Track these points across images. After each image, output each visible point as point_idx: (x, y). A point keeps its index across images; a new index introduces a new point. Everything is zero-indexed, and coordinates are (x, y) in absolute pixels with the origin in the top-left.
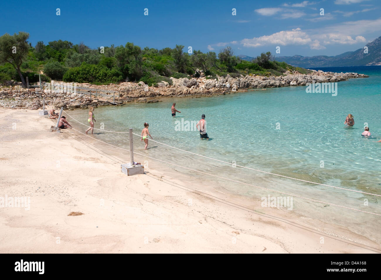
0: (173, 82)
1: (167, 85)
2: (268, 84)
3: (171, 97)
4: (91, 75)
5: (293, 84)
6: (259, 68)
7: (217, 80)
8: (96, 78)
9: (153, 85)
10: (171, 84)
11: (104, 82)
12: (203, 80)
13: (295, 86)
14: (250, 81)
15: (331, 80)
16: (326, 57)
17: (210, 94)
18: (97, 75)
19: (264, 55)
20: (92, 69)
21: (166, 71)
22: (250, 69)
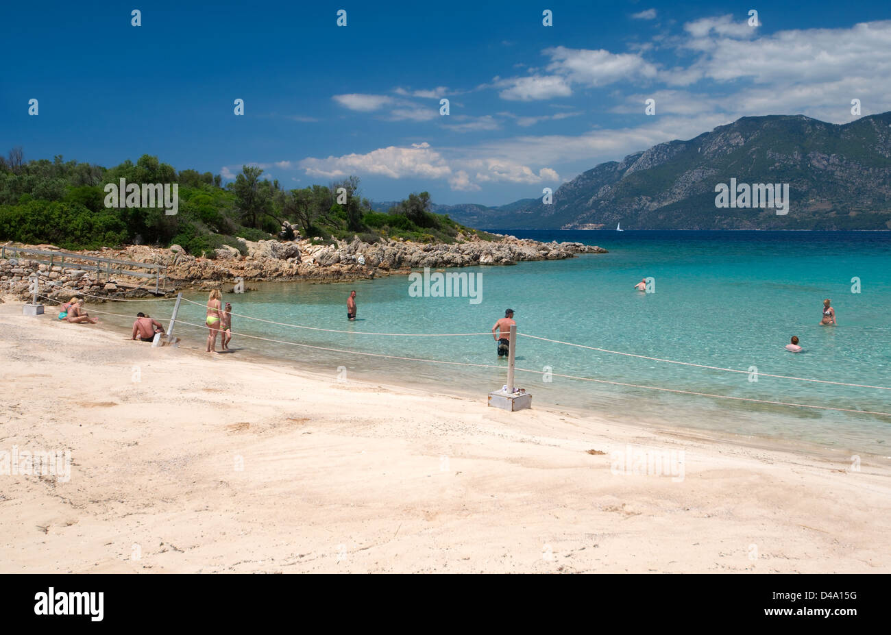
0: (247, 249)
1: (236, 255)
2: (440, 260)
3: (258, 281)
4: (55, 227)
5: (485, 261)
6: (409, 224)
7: (336, 247)
8: (67, 235)
9: (204, 253)
10: (244, 252)
11: (86, 244)
12: (306, 246)
13: (490, 265)
14: (402, 253)
15: (549, 255)
16: (482, 208)
17: (342, 277)
18: (70, 226)
19: (416, 197)
20: (57, 213)
21: (224, 223)
22: (391, 226)
